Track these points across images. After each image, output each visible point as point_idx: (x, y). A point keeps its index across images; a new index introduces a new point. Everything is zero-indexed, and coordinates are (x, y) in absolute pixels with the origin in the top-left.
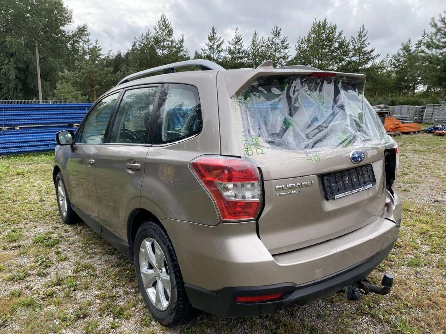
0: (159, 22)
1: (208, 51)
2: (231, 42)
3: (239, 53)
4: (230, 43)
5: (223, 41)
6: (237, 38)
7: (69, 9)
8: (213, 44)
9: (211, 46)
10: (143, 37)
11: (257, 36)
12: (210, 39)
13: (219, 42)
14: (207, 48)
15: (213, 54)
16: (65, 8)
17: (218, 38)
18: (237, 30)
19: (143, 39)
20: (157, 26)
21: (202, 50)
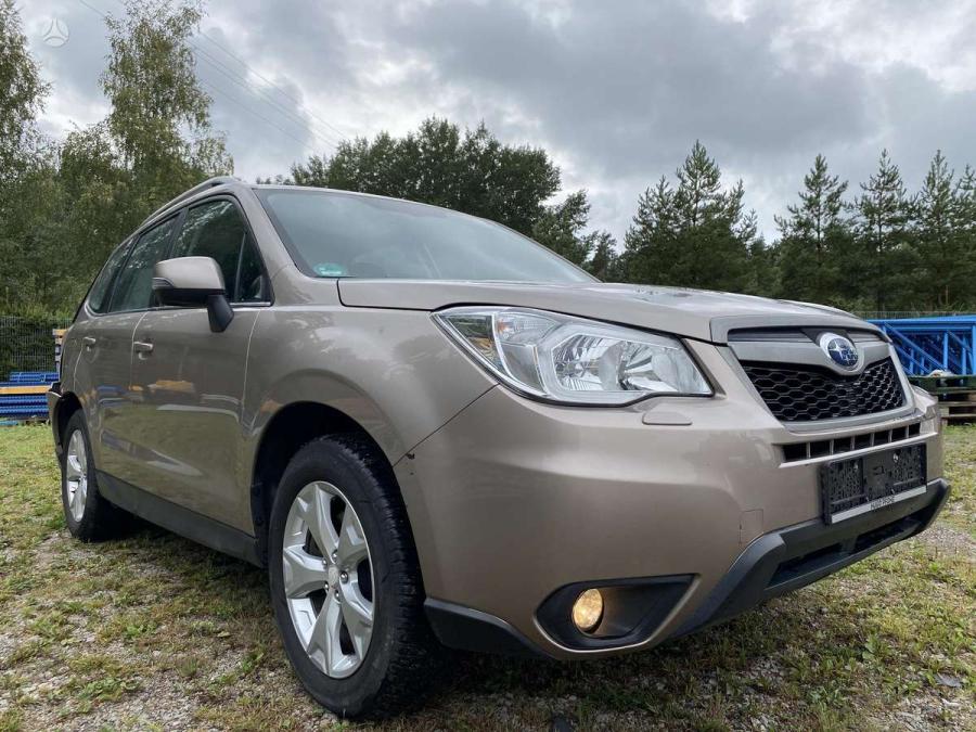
0: (688, 161)
1: (806, 211)
2: (868, 186)
3: (891, 210)
4: (865, 189)
5: (844, 186)
6: (884, 174)
7: (554, 166)
8: (818, 196)
9: (810, 200)
10: (651, 195)
11: (942, 165)
12: (809, 183)
13: (835, 189)
14: (801, 204)
15: (817, 216)
16: (548, 166)
17: (831, 179)
18: (884, 156)
19: (651, 200)
20: (683, 171)
21: (791, 210)
